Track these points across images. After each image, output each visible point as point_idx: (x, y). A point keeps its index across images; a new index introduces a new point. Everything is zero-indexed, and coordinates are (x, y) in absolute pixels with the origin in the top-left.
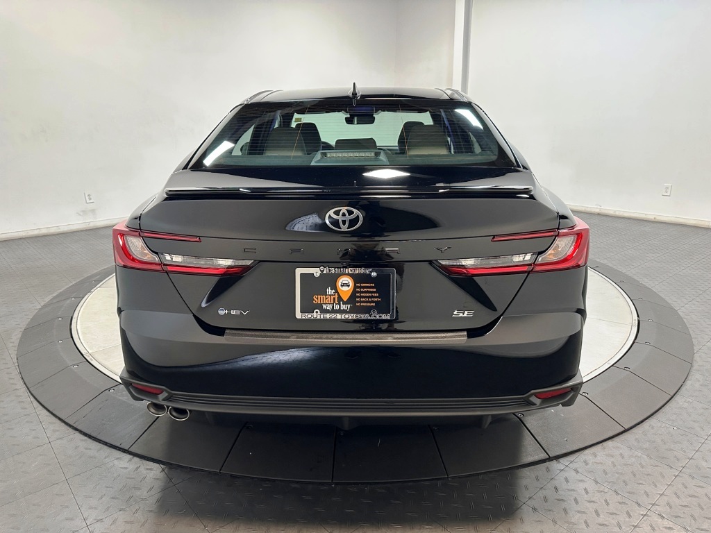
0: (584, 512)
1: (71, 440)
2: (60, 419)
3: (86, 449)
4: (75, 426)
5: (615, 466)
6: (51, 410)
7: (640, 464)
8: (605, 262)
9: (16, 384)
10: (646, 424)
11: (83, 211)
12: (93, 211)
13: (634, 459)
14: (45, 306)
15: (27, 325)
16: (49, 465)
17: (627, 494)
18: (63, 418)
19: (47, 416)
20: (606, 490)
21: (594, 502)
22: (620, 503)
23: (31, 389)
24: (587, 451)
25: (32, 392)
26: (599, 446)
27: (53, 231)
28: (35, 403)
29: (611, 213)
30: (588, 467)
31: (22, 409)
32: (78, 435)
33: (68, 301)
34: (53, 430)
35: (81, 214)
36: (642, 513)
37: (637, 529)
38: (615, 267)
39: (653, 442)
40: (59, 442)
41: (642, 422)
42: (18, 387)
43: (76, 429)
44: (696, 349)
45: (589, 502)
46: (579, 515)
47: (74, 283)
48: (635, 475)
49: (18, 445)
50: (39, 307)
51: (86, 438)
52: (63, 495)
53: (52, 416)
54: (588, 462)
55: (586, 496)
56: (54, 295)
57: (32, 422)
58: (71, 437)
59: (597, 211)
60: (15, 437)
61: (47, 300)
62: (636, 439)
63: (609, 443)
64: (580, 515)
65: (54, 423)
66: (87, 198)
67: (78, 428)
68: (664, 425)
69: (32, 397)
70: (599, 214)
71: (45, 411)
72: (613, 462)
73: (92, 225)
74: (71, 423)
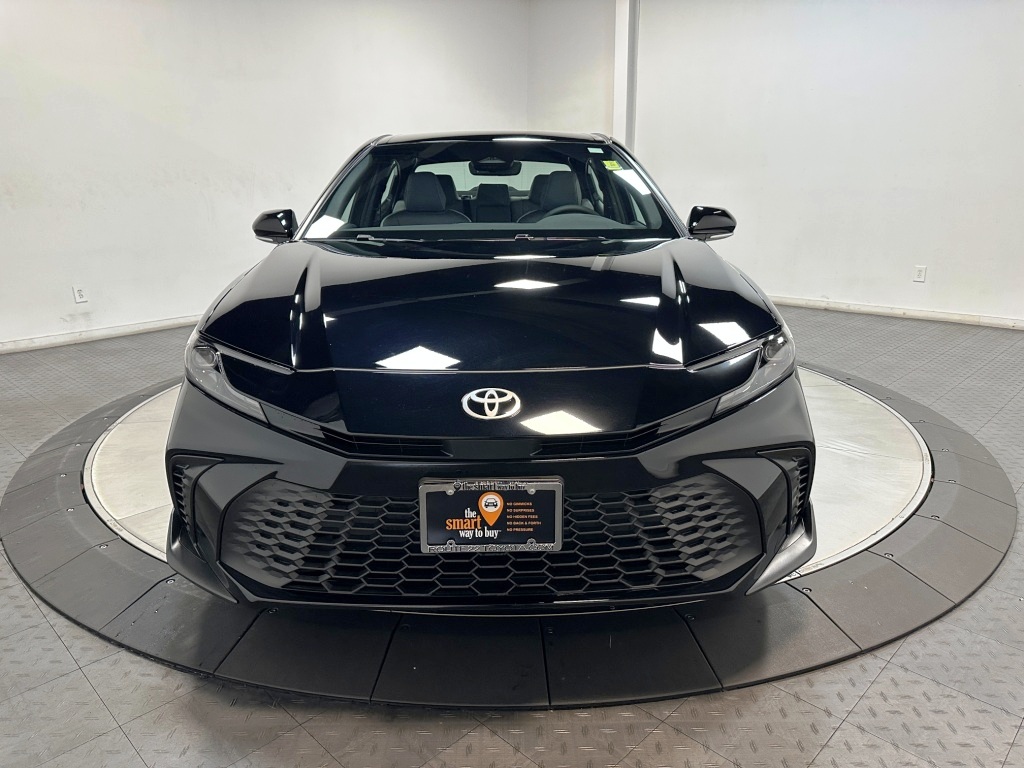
0: (933, 728)
1: (115, 662)
2: (90, 630)
3: (143, 675)
4: (118, 639)
5: (955, 658)
6: (73, 616)
7: (990, 653)
8: (855, 373)
9: (6, 579)
10: (979, 596)
11: (71, 315)
12: (86, 315)
13: (979, 647)
14: (32, 458)
15: (9, 487)
16: (85, 704)
17: (985, 699)
18: (97, 629)
19: (67, 626)
20: (954, 694)
21: (942, 712)
22: (979, 711)
23: (34, 586)
24: (910, 639)
25: (36, 589)
26: (925, 629)
27: (23, 345)
28: (44, 607)
29: (844, 307)
30: (919, 661)
31: (24, 617)
32: (124, 654)
33: (71, 449)
34: (82, 649)
35: (68, 319)
36: (1014, 724)
37: (1015, 748)
38: (870, 380)
39: (998, 620)
40: (95, 666)
41: (974, 593)
42: (10, 583)
43: (120, 645)
44: (1015, 488)
45: (937, 712)
46: (926, 732)
47: (72, 421)
48: (987, 670)
49: (27, 675)
50: (22, 459)
51: (138, 658)
52: (118, 752)
53: (76, 626)
54: (917, 653)
55: (928, 704)
56: (44, 440)
57: (43, 638)
58: (115, 657)
59: (823, 305)
60: (19, 663)
61: (34, 447)
62: (973, 617)
63: (937, 625)
64: (929, 732)
65: (82, 638)
66: (77, 295)
67: (125, 642)
68: (1005, 596)
69: (36, 598)
70: (826, 310)
71: (62, 620)
72: (951, 653)
73: (85, 337)
74: (112, 636)
